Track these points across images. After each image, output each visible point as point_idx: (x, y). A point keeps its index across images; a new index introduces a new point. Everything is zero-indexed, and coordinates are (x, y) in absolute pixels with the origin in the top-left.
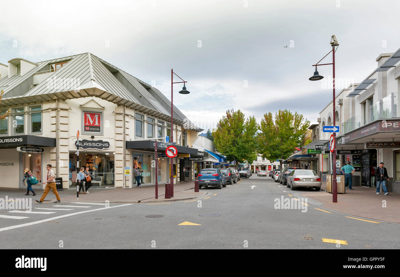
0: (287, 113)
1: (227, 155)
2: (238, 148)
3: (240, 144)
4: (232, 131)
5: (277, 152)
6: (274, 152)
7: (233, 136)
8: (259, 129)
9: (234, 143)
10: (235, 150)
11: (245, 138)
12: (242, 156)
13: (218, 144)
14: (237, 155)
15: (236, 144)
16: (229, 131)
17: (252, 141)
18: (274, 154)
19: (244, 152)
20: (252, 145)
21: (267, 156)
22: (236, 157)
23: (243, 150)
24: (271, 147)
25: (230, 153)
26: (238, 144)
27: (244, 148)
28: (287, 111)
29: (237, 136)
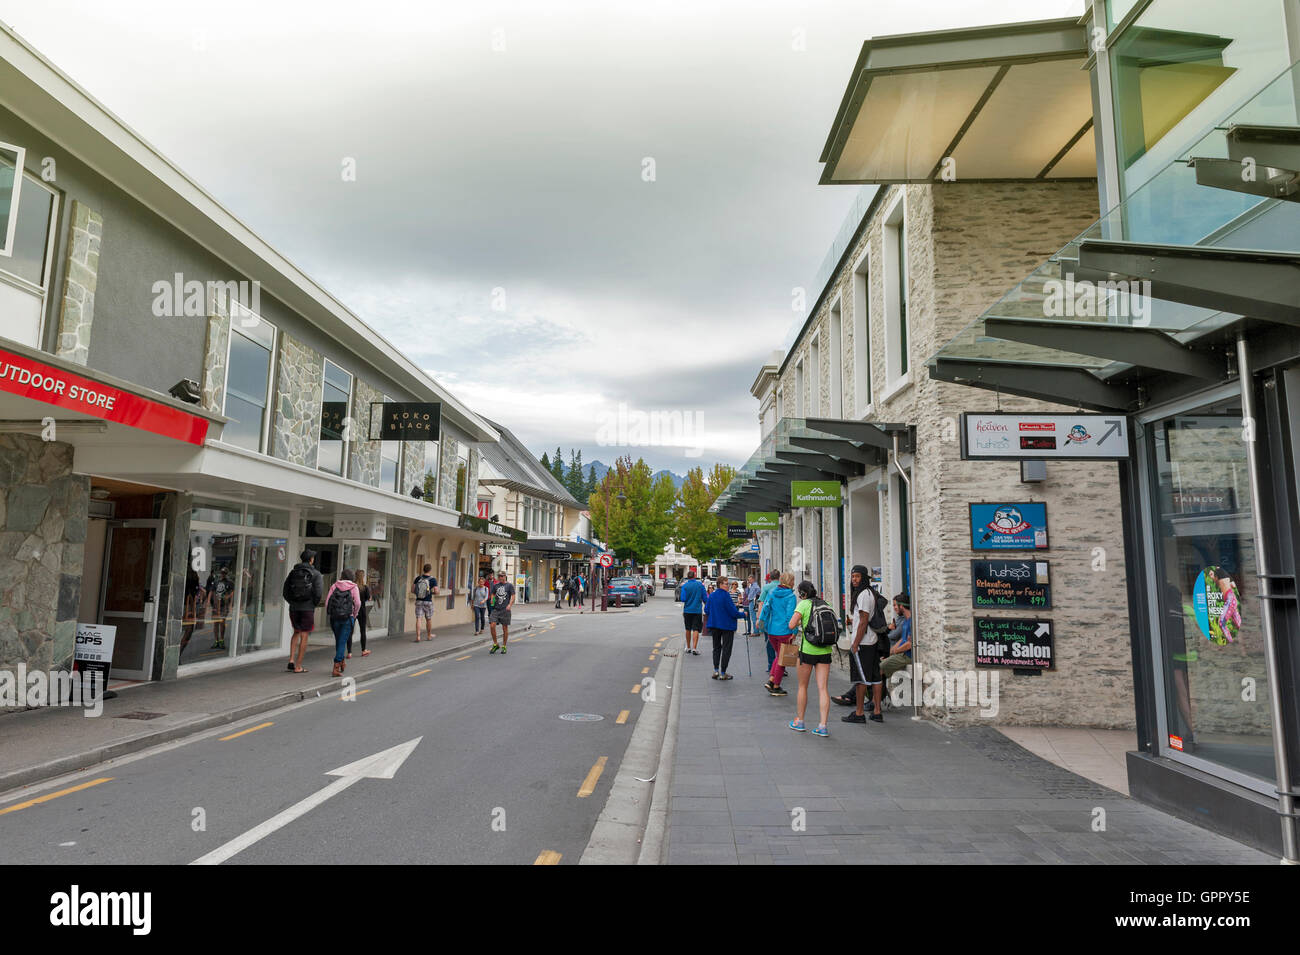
0: (729, 472)
1: (616, 548)
2: (640, 536)
3: (645, 527)
4: (629, 503)
5: (711, 544)
6: (706, 545)
7: (630, 511)
8: (678, 497)
9: (634, 525)
10: (634, 539)
11: (654, 518)
12: (645, 550)
13: (602, 527)
14: (637, 549)
15: (636, 528)
16: (623, 501)
17: (665, 522)
18: (707, 548)
19: (652, 543)
20: (666, 531)
21: (693, 551)
22: (635, 553)
23: (648, 540)
24: (700, 535)
25: (625, 545)
26: (640, 529)
27: (651, 535)
28: (729, 468)
29: (637, 511)
